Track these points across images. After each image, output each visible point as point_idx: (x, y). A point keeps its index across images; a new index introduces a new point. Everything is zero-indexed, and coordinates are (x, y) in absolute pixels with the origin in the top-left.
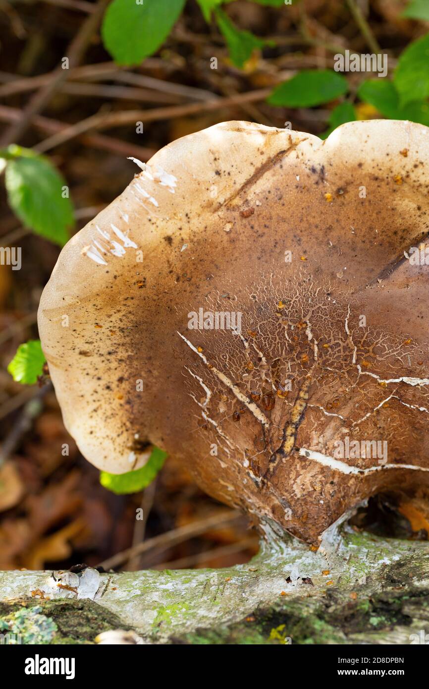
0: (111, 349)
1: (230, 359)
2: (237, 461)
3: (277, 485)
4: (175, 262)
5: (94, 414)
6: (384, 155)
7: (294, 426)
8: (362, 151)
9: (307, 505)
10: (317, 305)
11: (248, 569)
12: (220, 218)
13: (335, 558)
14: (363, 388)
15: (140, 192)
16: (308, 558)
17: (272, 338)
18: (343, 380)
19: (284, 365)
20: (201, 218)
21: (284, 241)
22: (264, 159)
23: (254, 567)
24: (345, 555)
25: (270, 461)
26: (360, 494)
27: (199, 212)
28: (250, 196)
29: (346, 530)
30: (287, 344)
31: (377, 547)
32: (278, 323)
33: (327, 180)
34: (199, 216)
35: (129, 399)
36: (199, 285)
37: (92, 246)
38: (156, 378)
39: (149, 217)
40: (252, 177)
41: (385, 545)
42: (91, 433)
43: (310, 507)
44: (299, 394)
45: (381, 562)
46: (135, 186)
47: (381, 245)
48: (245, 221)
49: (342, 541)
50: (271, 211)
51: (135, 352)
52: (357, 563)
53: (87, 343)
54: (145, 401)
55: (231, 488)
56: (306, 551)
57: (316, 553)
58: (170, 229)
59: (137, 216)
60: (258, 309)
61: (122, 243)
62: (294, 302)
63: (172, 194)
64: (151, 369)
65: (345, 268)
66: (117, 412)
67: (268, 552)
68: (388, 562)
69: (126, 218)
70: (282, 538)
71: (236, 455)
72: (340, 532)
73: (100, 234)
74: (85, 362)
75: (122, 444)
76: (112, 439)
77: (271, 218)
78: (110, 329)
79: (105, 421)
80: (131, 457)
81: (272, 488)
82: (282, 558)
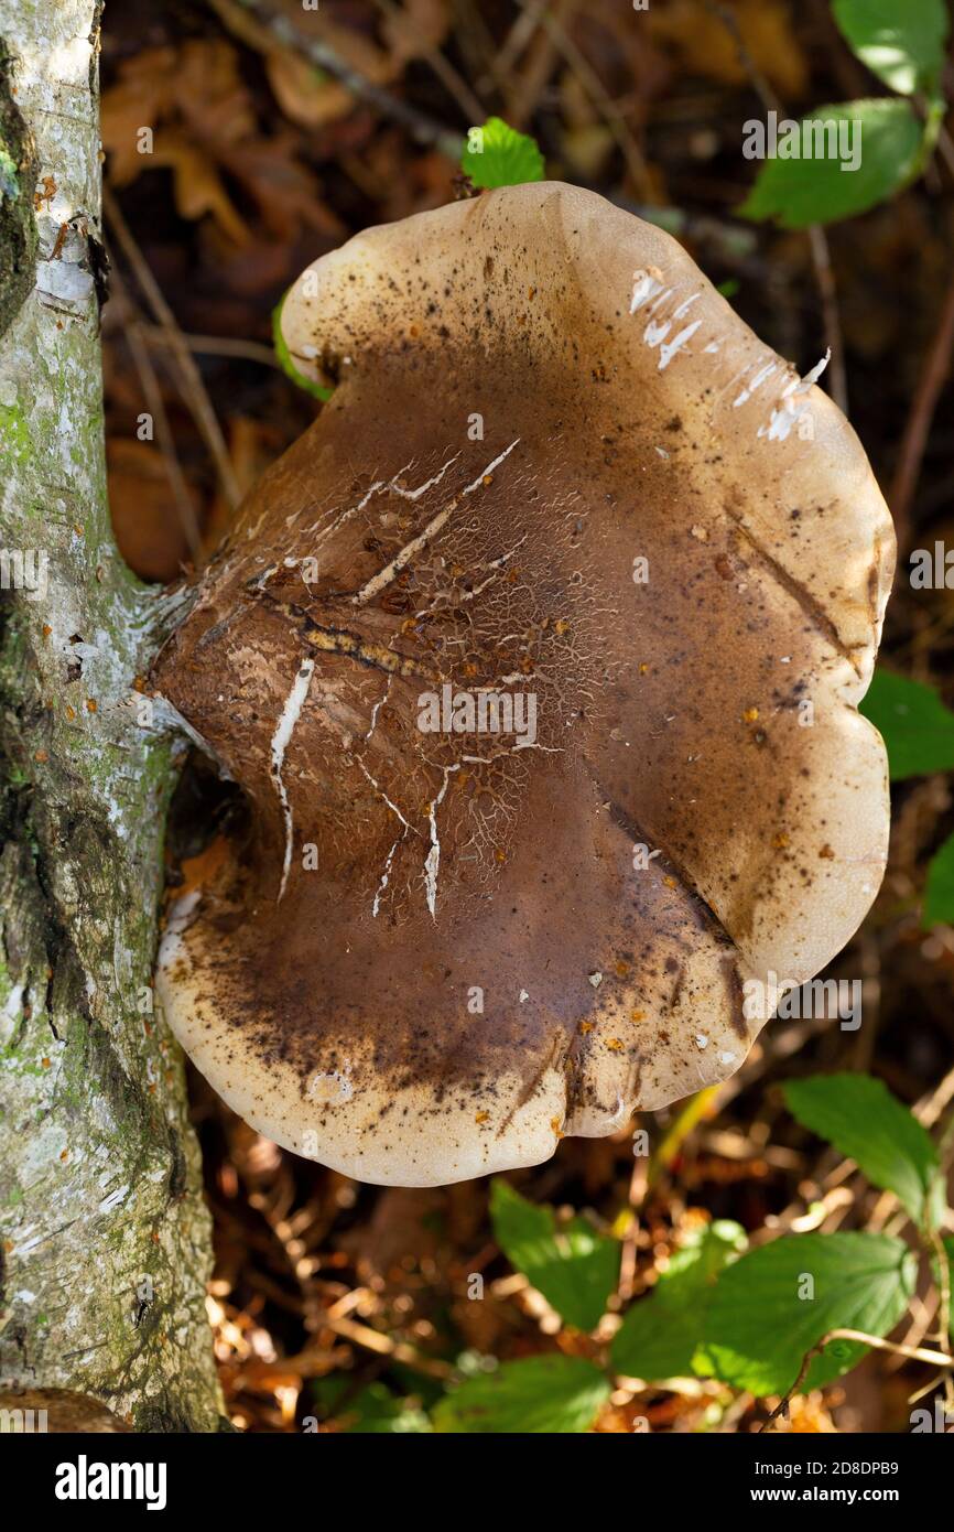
0: (496, 315)
1: (470, 534)
2: (295, 544)
3: (251, 617)
4: (637, 436)
5: (385, 283)
6: (822, 817)
7: (354, 649)
8: (831, 777)
9: (216, 671)
10: (564, 692)
11: (102, 565)
12: (715, 519)
13: (121, 722)
14: (420, 774)
15: (761, 373)
16: (121, 673)
17: (505, 611)
18: (435, 738)
19: (460, 633)
20: (714, 483)
21: (675, 634)
22: (822, 597)
23: (106, 575)
24: (127, 740)
25: (293, 606)
26: (239, 767)
27: (725, 480)
28: (754, 573)
29: (177, 741)
30: (495, 637)
31: (145, 797)
32: (531, 622)
33: (780, 712)
34: (719, 481)
35: (411, 348)
36: (598, 479)
37: (663, 287)
38: (444, 398)
39: (713, 391)
40: (789, 577)
41: (149, 811)
42: (352, 278)
43: (212, 677)
44: (410, 658)
45: (114, 804)
46: (772, 363)
47: (670, 809)
48: (710, 563)
49: (155, 735)
50: (729, 610)
51: (490, 360)
52: (112, 761)
53: (506, 272)
54: (406, 376)
55: (252, 533)
56: (135, 670)
57: (131, 687)
58: (694, 428)
59: (716, 369)
60: (556, 585)
61: (668, 340)
62: (567, 651)
63: (756, 433)
64: (460, 390)
65: (627, 744)
66: (390, 325)
67: (137, 601)
68: (112, 817)
69: (711, 348)
70: (161, 626)
71: (307, 544)
72: (171, 730)
73: (684, 301)
74: (475, 268)
75: (333, 334)
76: (341, 315)
77: (716, 610)
78: (528, 315)
79: (374, 304)
80: (312, 351)
81: (245, 610)
82: (123, 627)
